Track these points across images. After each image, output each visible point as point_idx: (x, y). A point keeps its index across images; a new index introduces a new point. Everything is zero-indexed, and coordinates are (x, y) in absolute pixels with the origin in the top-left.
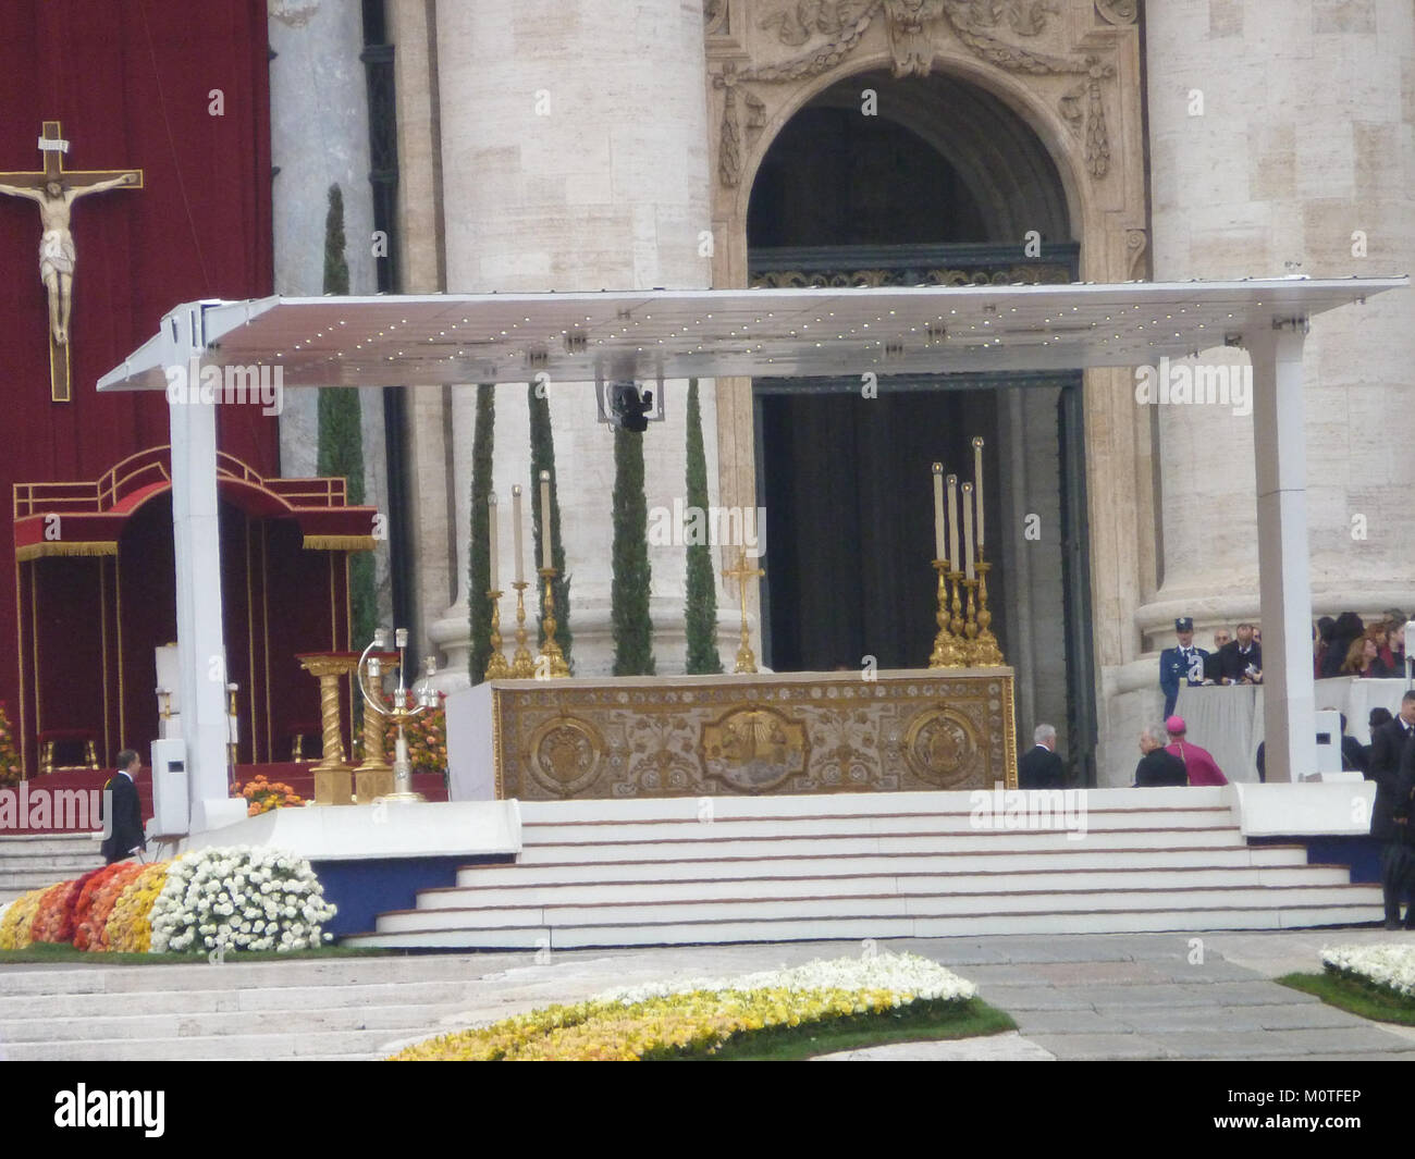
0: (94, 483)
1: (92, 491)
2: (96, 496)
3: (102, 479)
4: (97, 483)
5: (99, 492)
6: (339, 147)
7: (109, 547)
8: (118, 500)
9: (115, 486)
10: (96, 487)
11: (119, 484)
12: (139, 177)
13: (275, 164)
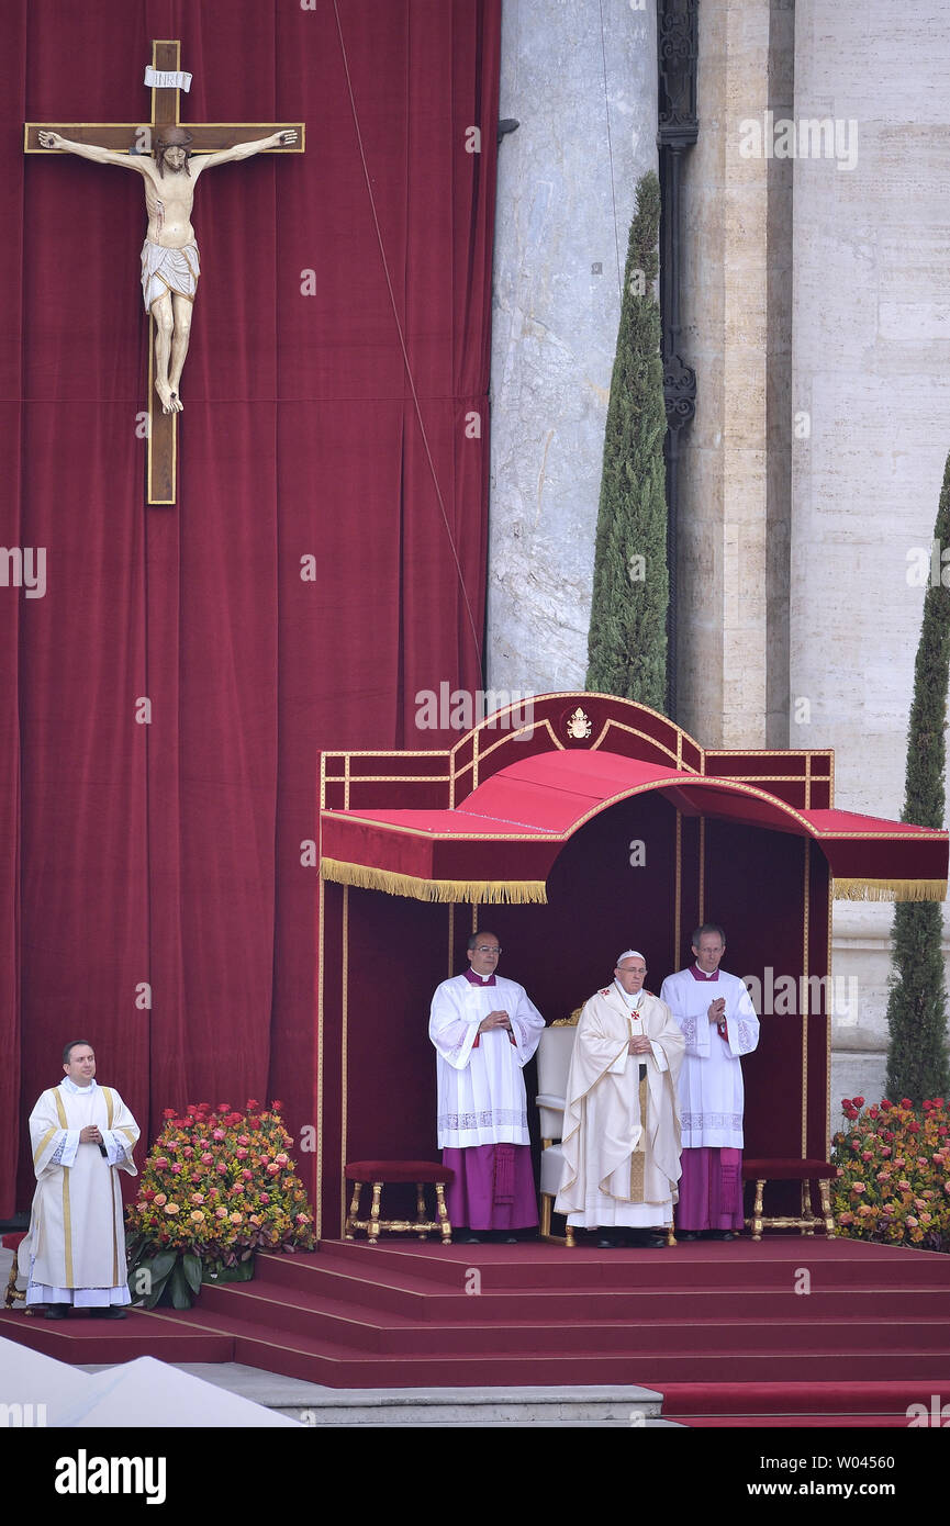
0: (446, 753)
1: (440, 766)
2: (449, 774)
3: (456, 748)
4: (451, 753)
5: (452, 766)
6: (620, 94)
7: (532, 890)
8: (480, 782)
9: (477, 758)
10: (448, 757)
11: (484, 755)
12: (299, 136)
13: (506, 114)
